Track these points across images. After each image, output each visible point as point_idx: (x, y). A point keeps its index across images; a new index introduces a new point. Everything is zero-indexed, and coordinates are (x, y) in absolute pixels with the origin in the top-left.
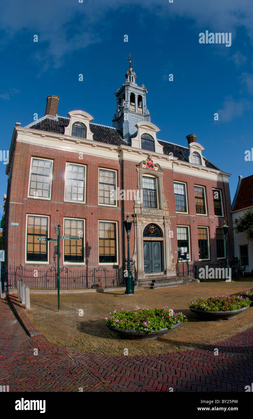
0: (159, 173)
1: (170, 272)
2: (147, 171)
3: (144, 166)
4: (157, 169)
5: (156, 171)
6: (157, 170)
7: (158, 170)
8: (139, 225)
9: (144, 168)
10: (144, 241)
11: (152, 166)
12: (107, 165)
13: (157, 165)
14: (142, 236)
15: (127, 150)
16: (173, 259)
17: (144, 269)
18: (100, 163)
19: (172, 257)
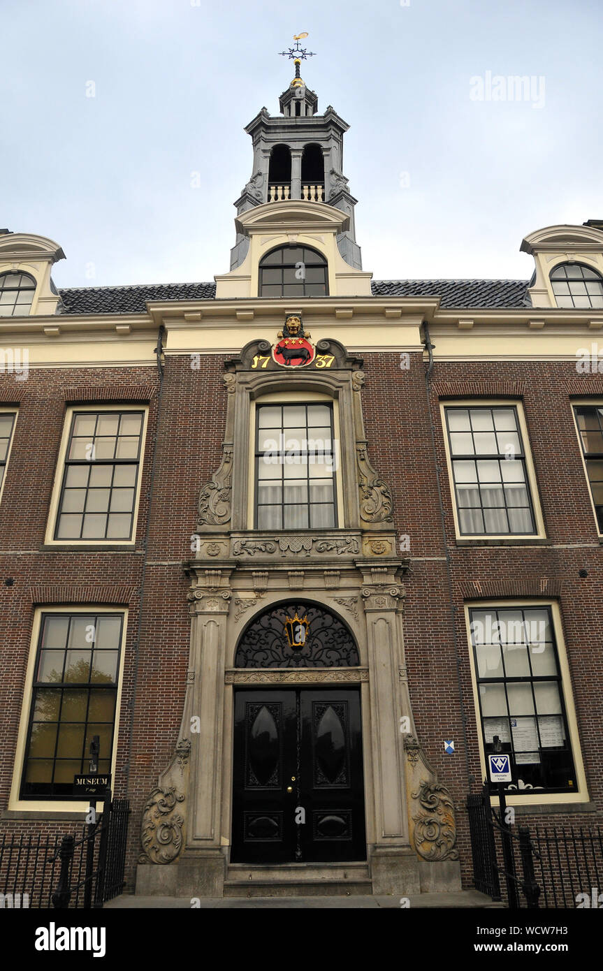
0: (340, 375)
1: (393, 865)
2: (273, 378)
3: (261, 362)
4: (327, 361)
5: (325, 369)
6: (328, 365)
7: (336, 363)
8: (208, 609)
9: (259, 370)
10: (237, 689)
11: (303, 355)
12: (101, 389)
13: (329, 347)
14: (231, 662)
15: (179, 316)
16: (427, 789)
17: (226, 842)
18: (71, 388)
19: (420, 775)
